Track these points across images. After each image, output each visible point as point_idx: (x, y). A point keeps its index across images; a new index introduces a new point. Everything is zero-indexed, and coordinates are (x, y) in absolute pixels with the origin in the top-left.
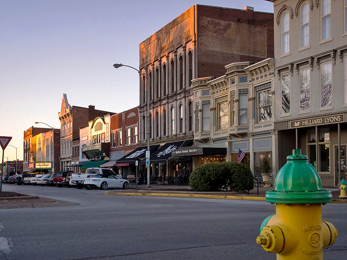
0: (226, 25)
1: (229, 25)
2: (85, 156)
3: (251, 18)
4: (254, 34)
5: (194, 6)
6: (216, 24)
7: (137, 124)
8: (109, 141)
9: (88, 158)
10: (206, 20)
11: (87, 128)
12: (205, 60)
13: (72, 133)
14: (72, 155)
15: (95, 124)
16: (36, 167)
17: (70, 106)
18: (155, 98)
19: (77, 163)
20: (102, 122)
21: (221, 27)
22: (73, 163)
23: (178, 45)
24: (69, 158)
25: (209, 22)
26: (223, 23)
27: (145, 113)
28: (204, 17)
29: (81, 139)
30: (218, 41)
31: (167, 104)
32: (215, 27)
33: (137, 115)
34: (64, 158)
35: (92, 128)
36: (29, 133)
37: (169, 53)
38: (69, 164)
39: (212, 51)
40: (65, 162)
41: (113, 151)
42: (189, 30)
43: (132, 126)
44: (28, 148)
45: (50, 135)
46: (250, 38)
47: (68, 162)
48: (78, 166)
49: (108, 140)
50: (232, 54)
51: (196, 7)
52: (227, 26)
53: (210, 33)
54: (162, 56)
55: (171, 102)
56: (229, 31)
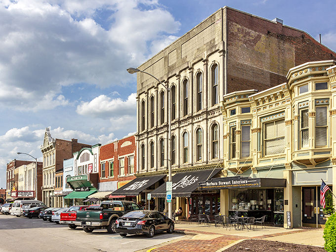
0: (256, 35)
1: (259, 37)
2: (69, 186)
3: (280, 32)
4: (283, 51)
5: (222, 9)
6: (246, 33)
7: (134, 154)
8: (98, 172)
9: (73, 188)
10: (236, 27)
11: (72, 159)
12: (234, 74)
13: (55, 164)
14: (55, 185)
15: (81, 155)
16: (18, 196)
17: (53, 139)
18: (159, 124)
19: (61, 193)
20: (89, 152)
21: (251, 38)
22: (55, 193)
23: (194, 59)
24: (52, 188)
25: (238, 29)
26: (253, 33)
27: (145, 141)
28: (234, 23)
29: (65, 170)
30: (248, 54)
31: (178, 129)
32: (244, 36)
33: (134, 143)
34: (46, 188)
35: (78, 159)
36: (11, 165)
37: (181, 71)
38: (51, 194)
39: (242, 64)
40: (47, 191)
41: (102, 182)
42: (214, 39)
43: (127, 155)
44: (11, 178)
45: (32, 167)
46: (279, 55)
47: (50, 192)
48: (62, 196)
49: (96, 170)
50: (262, 71)
51: (225, 10)
52: (257, 37)
53: (241, 43)
54: (170, 76)
55: (183, 127)
56: (259, 44)
